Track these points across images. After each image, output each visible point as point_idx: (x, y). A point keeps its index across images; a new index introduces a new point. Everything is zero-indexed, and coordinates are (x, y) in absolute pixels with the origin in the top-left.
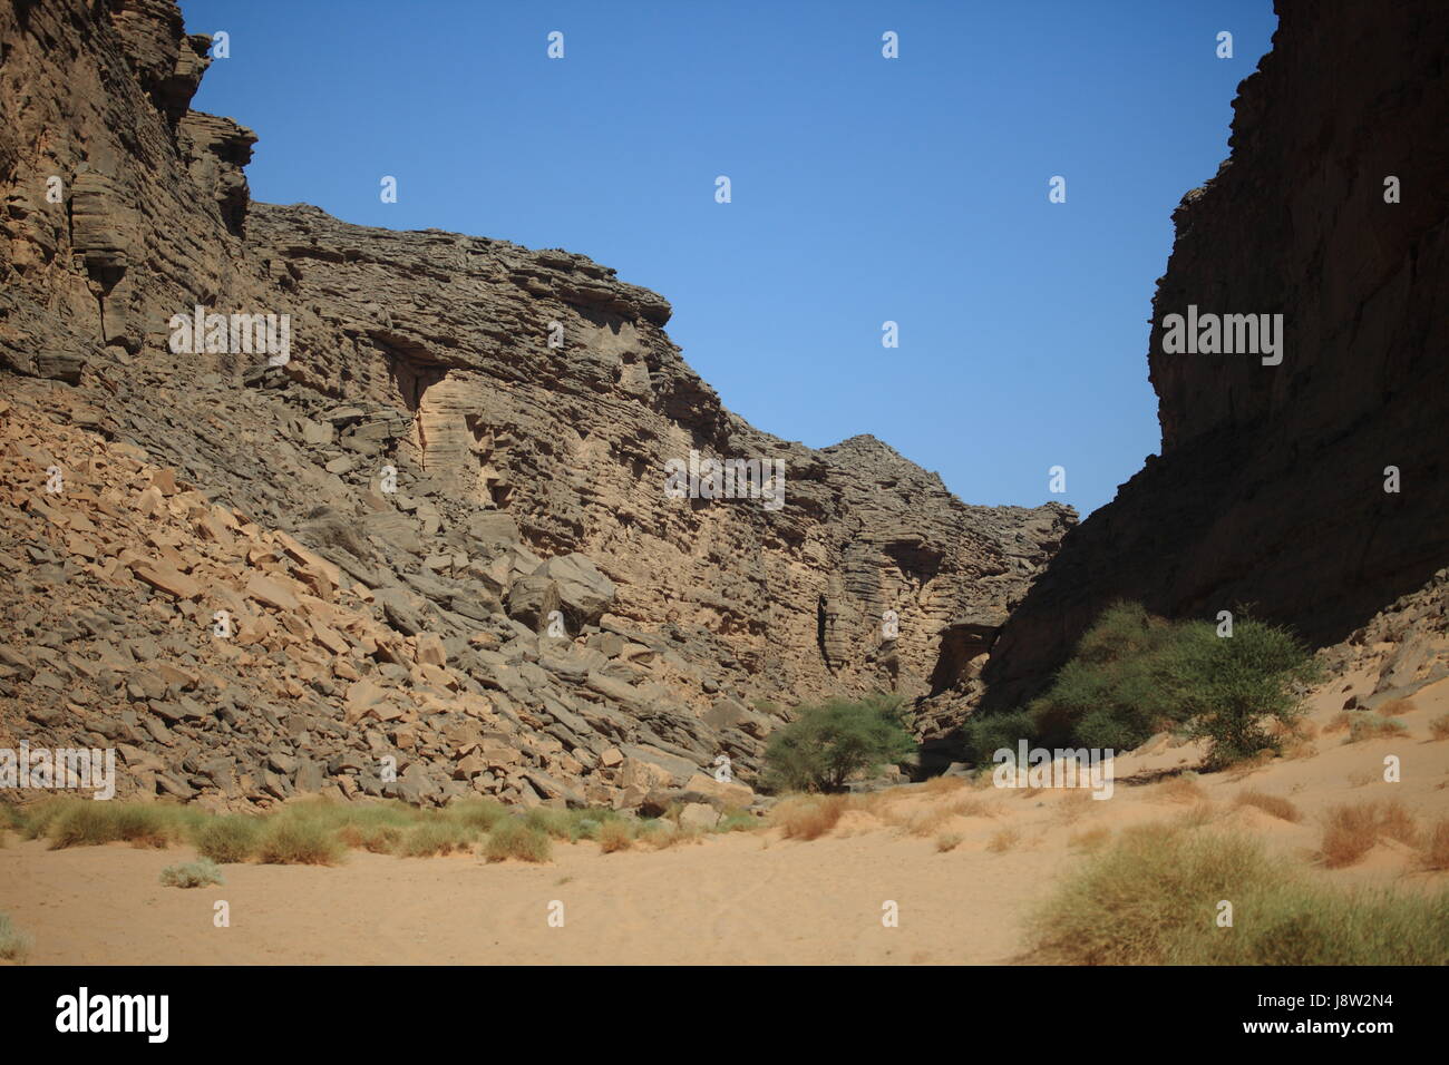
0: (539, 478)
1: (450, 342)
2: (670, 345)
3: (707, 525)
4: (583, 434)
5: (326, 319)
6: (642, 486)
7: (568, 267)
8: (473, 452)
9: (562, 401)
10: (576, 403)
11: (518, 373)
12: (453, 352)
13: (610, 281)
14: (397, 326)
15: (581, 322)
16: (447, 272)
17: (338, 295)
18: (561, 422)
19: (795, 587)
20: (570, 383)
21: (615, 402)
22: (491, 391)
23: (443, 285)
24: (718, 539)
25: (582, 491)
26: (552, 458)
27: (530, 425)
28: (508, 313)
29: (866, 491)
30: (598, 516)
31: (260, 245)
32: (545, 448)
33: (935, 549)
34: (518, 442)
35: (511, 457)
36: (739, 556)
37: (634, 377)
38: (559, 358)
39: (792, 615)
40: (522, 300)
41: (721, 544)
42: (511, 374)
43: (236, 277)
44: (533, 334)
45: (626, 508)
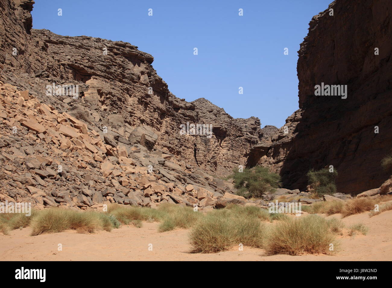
0: (118, 108)
1: (91, 68)
2: (153, 69)
3: (164, 123)
4: (130, 96)
5: (56, 60)
6: (147, 111)
7: (124, 46)
8: (99, 101)
9: (124, 86)
10: (128, 86)
11: (111, 77)
12: (93, 71)
13: (136, 50)
14: (76, 63)
15: (129, 62)
16: (89, 48)
17: (58, 54)
18: (124, 92)
19: (188, 141)
20: (126, 80)
21: (139, 86)
22: (104, 82)
23: (88, 51)
24: (167, 127)
25: (130, 112)
26: (122, 103)
27: (115, 92)
28: (108, 59)
29: (204, 113)
30: (135, 120)
31: (35, 37)
32: (120, 100)
33: (225, 130)
34: (113, 98)
35: (111, 102)
36: (173, 132)
37: (144, 78)
38: (123, 73)
39: (187, 149)
40: (111, 55)
41: (168, 128)
42: (110, 77)
43: (29, 46)
44: (115, 66)
45: (143, 118)
